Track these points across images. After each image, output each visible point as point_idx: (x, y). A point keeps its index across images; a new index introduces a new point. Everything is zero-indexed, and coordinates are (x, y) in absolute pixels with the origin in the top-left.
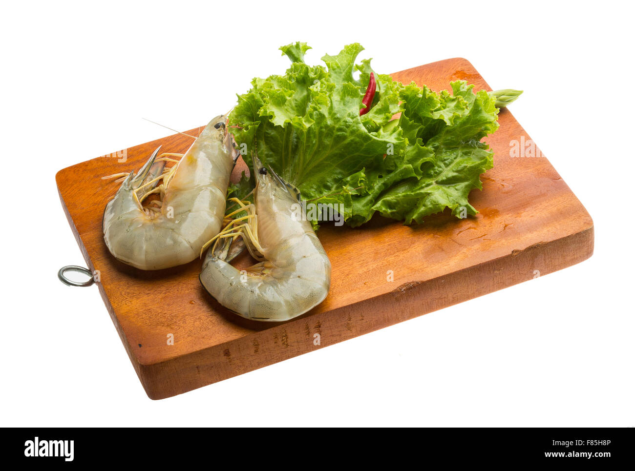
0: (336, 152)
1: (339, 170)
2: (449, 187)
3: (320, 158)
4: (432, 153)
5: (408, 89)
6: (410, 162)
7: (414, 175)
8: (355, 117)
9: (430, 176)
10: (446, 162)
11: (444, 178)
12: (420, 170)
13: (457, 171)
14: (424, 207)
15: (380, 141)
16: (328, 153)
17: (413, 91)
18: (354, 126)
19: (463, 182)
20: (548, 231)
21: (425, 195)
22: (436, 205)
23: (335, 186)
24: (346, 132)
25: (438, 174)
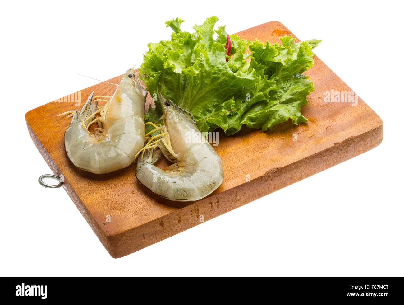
0: (214, 88)
1: (215, 100)
2: (288, 105)
3: (202, 93)
4: (275, 84)
5: (255, 44)
6: (261, 91)
7: (265, 99)
8: (224, 64)
9: (275, 99)
10: (285, 89)
11: (285, 100)
12: (268, 95)
13: (292, 95)
14: (274, 120)
15: (243, 79)
16: (208, 88)
17: (258, 45)
18: (224, 70)
19: (296, 101)
20: (355, 129)
21: (274, 112)
22: (282, 117)
23: (214, 110)
24: (219, 74)
25: (280, 97)
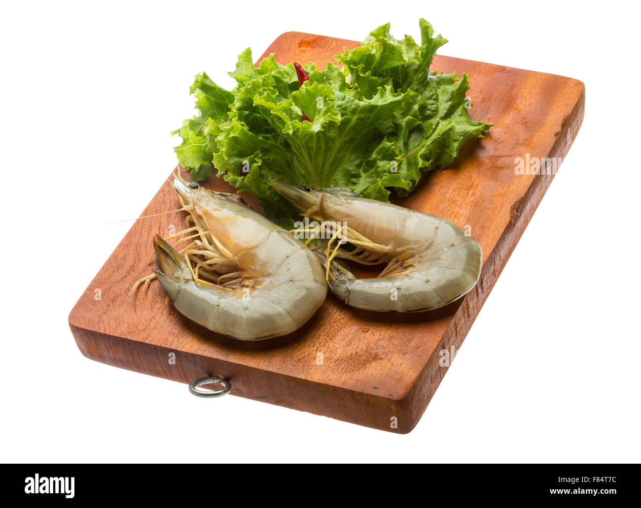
0: (346, 138)
1: (354, 157)
2: (453, 117)
3: (332, 155)
4: (418, 96)
5: (354, 53)
6: (404, 115)
7: (417, 123)
8: (345, 98)
9: (430, 117)
10: (434, 97)
11: (445, 111)
12: (420, 116)
13: (450, 100)
14: (456, 143)
15: (388, 104)
16: (338, 144)
17: (360, 52)
18: (351, 106)
20: (558, 106)
21: (449, 132)
22: (465, 134)
23: (361, 171)
24: (347, 115)
25: (436, 111)
